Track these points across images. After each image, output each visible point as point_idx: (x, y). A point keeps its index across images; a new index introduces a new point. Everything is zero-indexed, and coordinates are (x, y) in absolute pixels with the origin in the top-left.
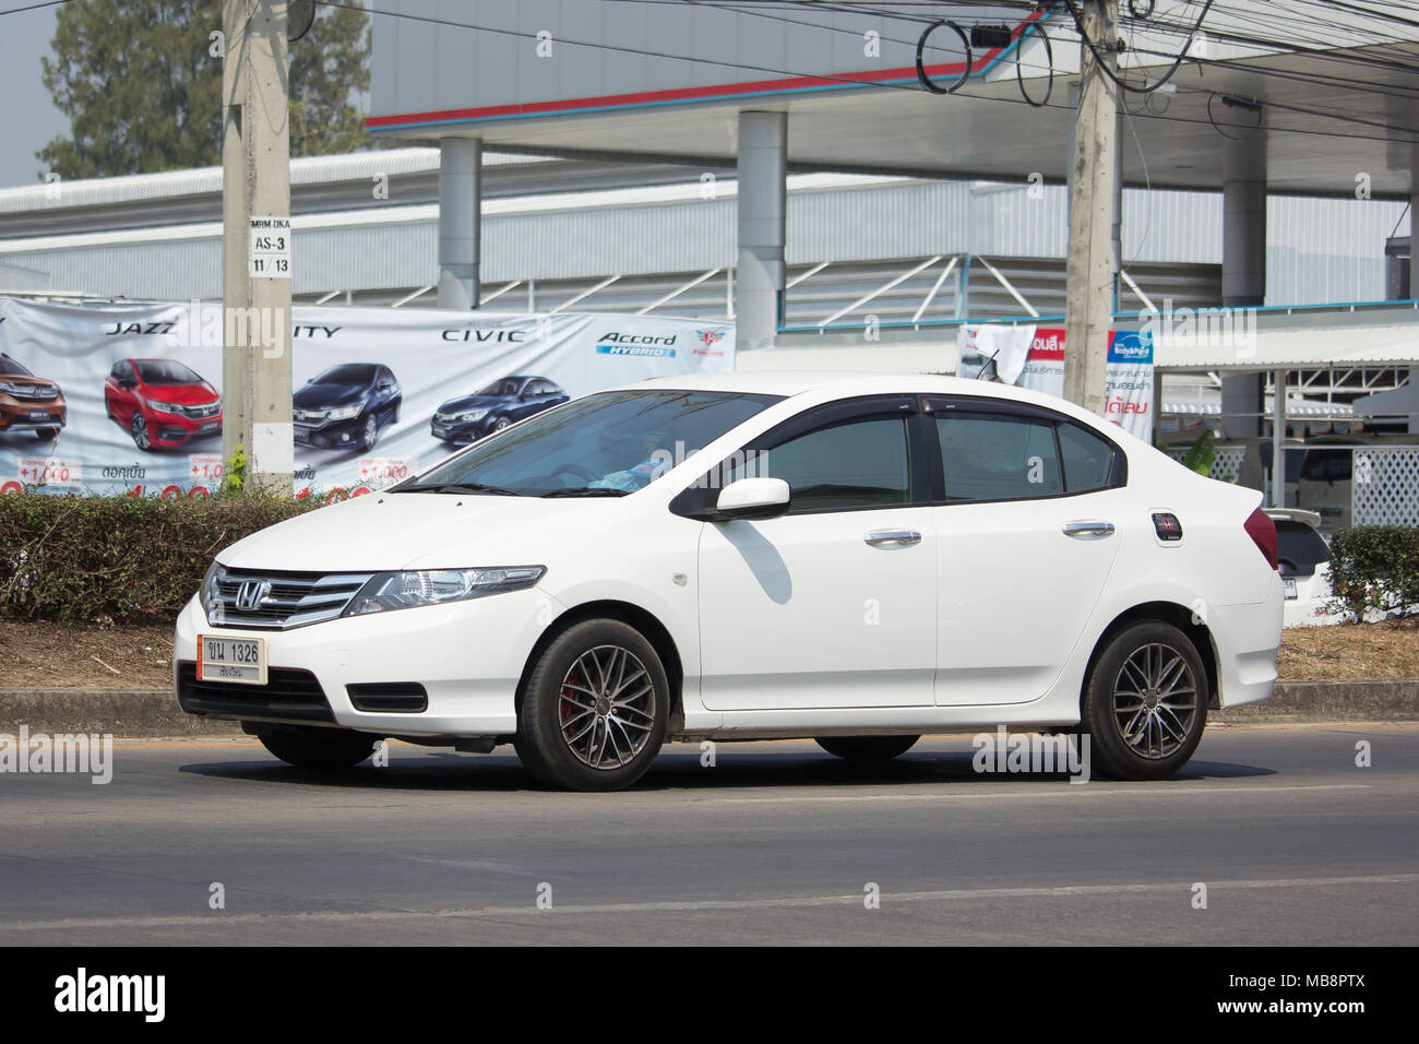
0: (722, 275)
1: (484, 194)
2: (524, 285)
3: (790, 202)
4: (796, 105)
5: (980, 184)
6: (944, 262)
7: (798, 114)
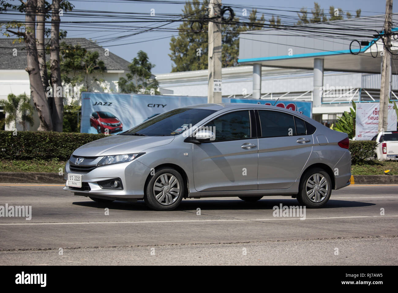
0: (310, 92)
1: (262, 75)
2: (270, 94)
3: (324, 77)
4: (325, 57)
5: (364, 74)
6: (356, 89)
7: (327, 59)
